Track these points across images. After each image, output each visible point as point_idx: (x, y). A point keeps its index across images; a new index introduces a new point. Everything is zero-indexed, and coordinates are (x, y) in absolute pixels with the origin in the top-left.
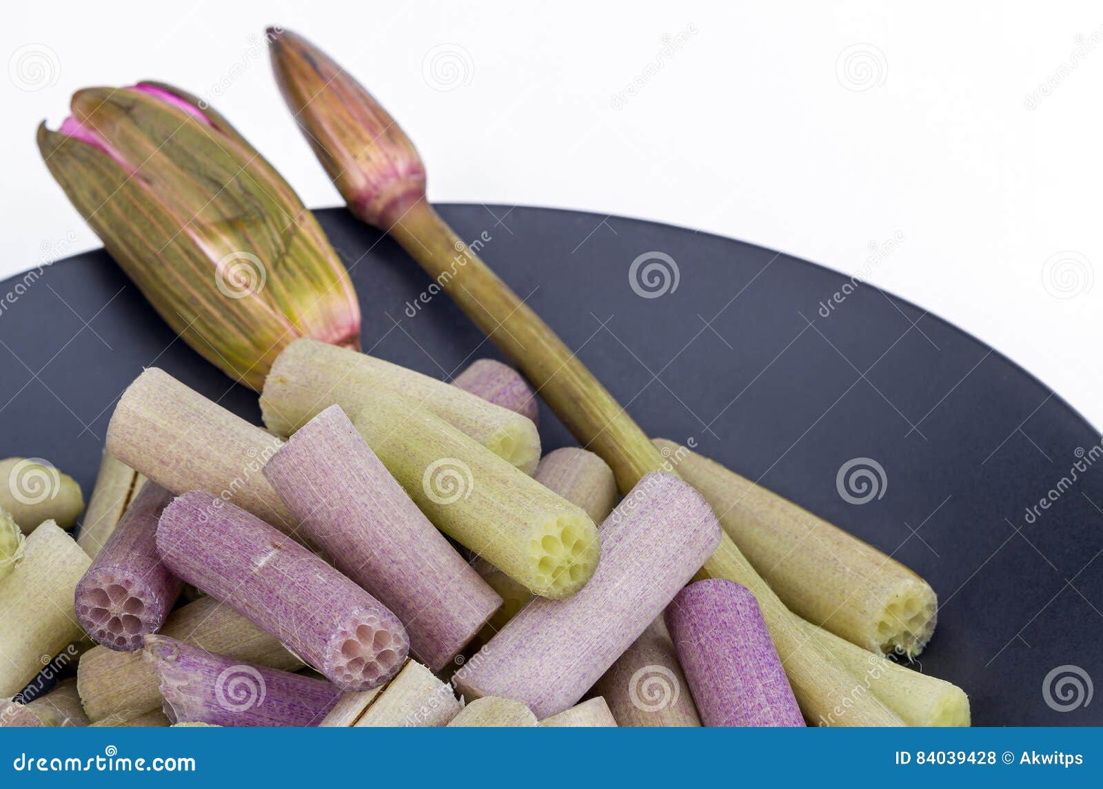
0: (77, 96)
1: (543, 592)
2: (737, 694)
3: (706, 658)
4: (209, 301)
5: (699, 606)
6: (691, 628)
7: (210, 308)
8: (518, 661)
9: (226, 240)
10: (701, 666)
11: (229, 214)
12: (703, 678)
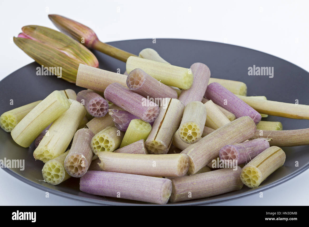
0: (22, 29)
1: (187, 89)
2: (231, 100)
3: (220, 96)
4: (67, 64)
5: (213, 88)
6: (214, 92)
7: (67, 65)
8: (188, 99)
9: (68, 49)
10: (220, 98)
11: (65, 45)
12: (221, 99)
